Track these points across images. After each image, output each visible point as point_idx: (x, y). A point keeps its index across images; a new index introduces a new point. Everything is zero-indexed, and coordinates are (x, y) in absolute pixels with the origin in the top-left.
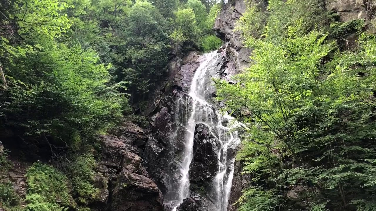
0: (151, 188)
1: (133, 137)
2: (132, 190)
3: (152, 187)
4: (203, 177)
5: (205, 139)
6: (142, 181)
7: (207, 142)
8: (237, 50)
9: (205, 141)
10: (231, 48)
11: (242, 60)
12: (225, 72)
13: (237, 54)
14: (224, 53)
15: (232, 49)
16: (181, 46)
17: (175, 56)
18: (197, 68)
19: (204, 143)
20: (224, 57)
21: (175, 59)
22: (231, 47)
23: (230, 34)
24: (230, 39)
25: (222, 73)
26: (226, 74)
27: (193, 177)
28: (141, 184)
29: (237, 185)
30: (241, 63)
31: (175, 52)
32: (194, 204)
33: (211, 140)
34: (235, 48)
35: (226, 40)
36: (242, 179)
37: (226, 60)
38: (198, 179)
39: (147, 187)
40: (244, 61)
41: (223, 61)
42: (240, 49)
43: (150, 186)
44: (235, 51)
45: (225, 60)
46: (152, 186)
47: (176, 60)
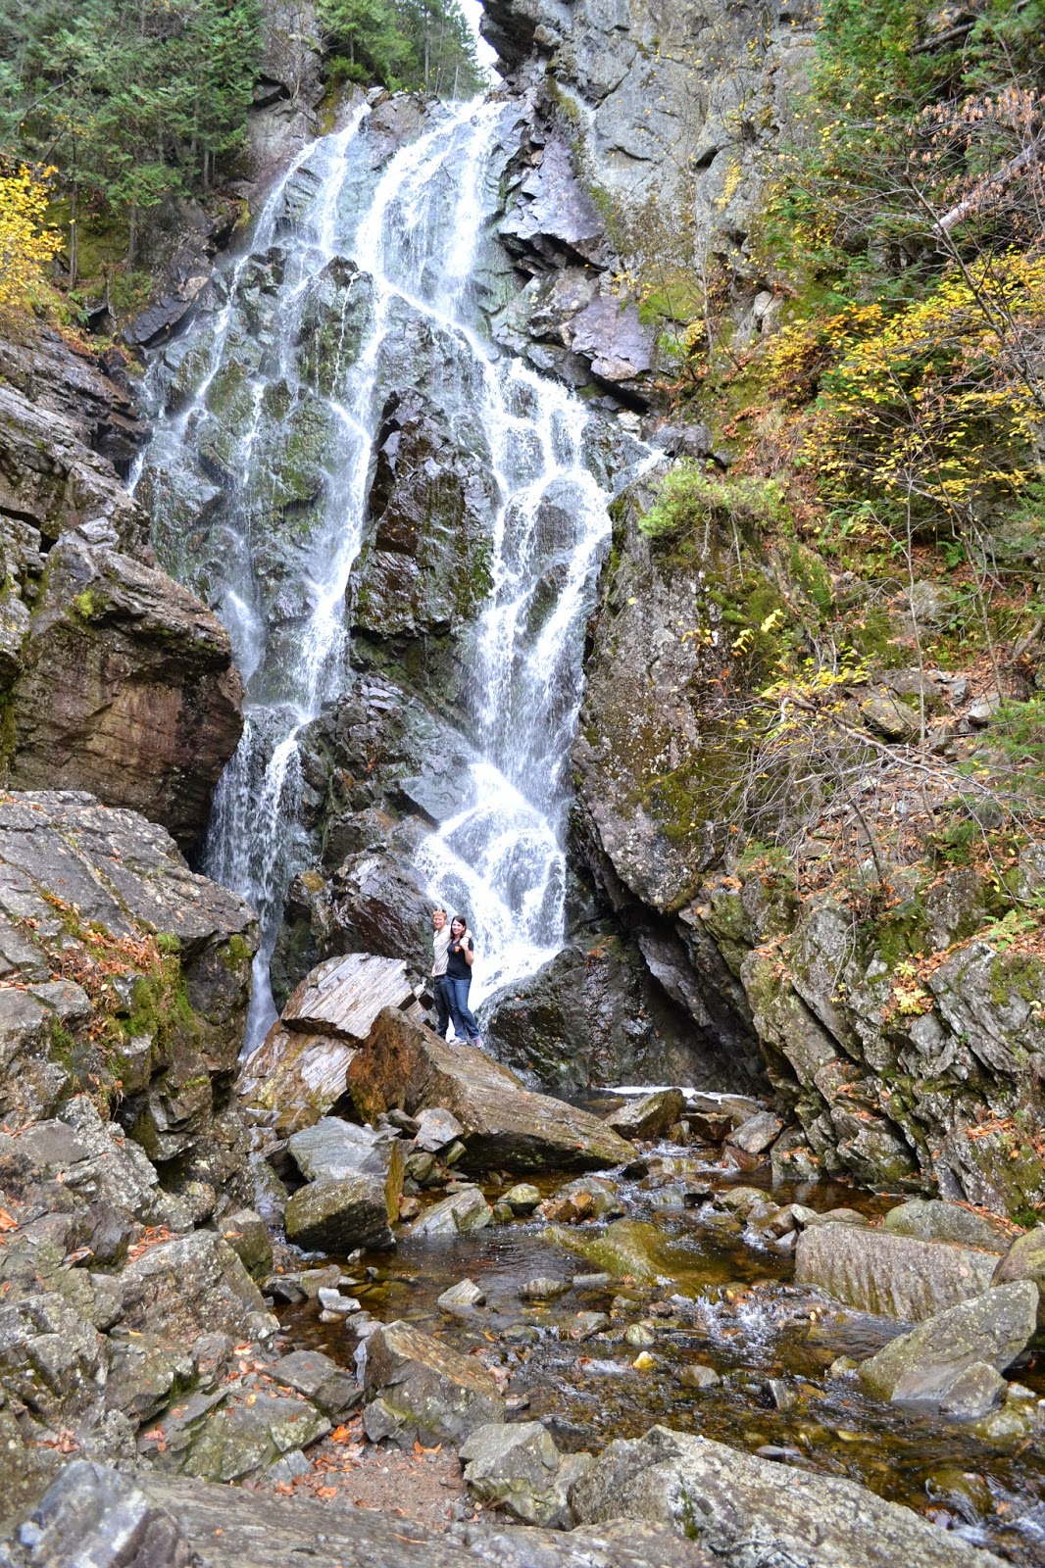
0: (203, 634)
1: (89, 414)
2: (118, 630)
3: (202, 628)
4: (416, 619)
5: (435, 457)
6: (162, 596)
7: (443, 470)
8: (589, 100)
9: (433, 469)
10: (560, 87)
11: (608, 144)
12: (525, 188)
13: (589, 115)
14: (527, 107)
15: (568, 93)
16: (316, 51)
17: (285, 93)
18: (391, 156)
19: (431, 473)
20: (523, 123)
21: (287, 105)
22: (560, 80)
23: (557, 27)
24: (557, 47)
25: (508, 193)
26: (530, 197)
27: (369, 613)
28: (159, 609)
29: (628, 650)
30: (604, 158)
31: (288, 75)
32: (379, 724)
33: (459, 466)
34: (581, 90)
35: (535, 52)
36: (654, 628)
37: (534, 138)
38: (391, 625)
39: (185, 624)
40: (621, 149)
41: (517, 140)
42: (605, 96)
43: (197, 625)
44: (580, 102)
45: (525, 135)
46: (202, 623)
47: (291, 113)
